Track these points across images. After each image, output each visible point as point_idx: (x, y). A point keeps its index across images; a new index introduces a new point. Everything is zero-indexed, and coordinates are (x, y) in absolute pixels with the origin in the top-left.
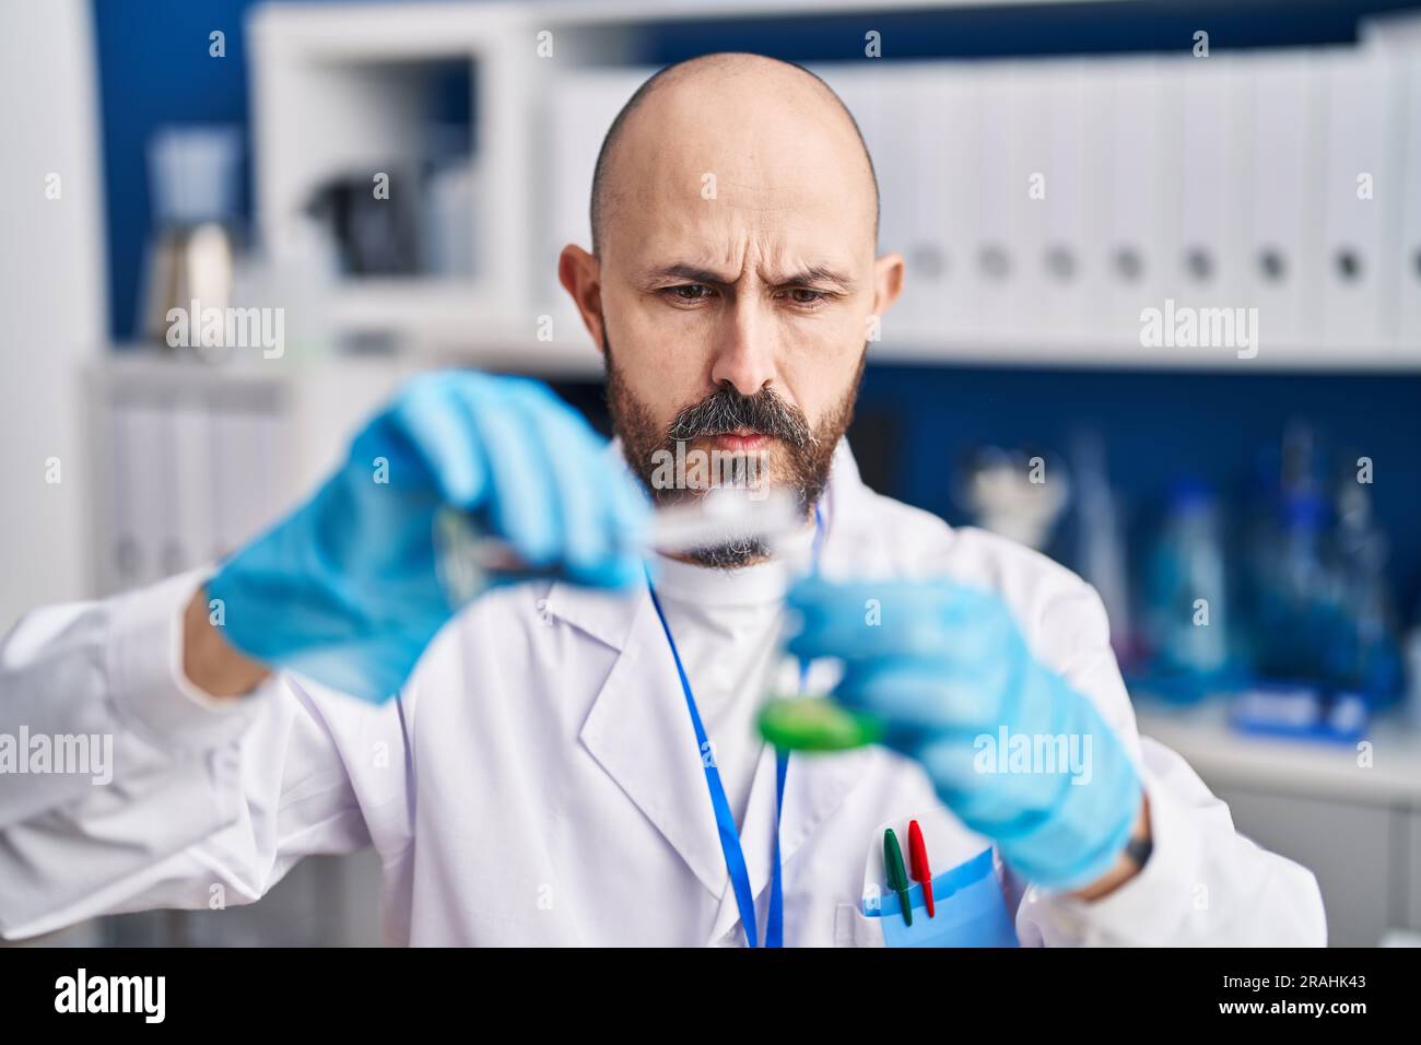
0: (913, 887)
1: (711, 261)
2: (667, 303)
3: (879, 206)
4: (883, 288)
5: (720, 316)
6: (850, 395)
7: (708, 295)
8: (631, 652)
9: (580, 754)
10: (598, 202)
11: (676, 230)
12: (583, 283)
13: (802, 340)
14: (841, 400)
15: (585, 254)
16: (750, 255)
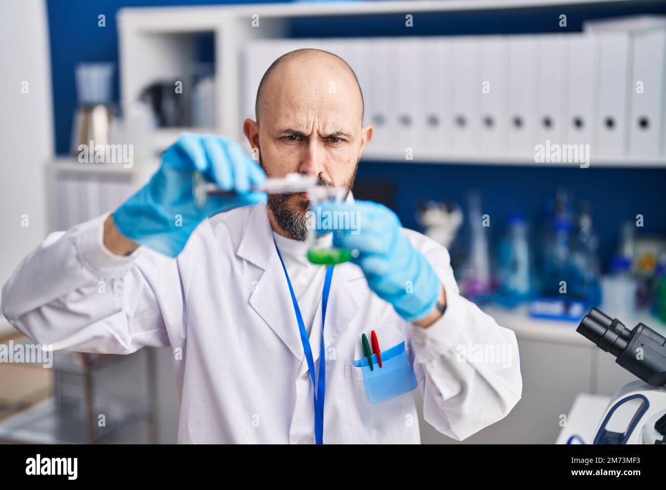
0: (373, 356)
1: (301, 128)
2: (283, 142)
3: (363, 108)
4: (365, 137)
5: (303, 148)
6: (352, 178)
7: (299, 140)
8: (269, 271)
9: (249, 308)
10: (259, 104)
11: (288, 116)
12: (252, 133)
13: (334, 158)
14: (349, 180)
15: (254, 122)
16: (315, 126)
